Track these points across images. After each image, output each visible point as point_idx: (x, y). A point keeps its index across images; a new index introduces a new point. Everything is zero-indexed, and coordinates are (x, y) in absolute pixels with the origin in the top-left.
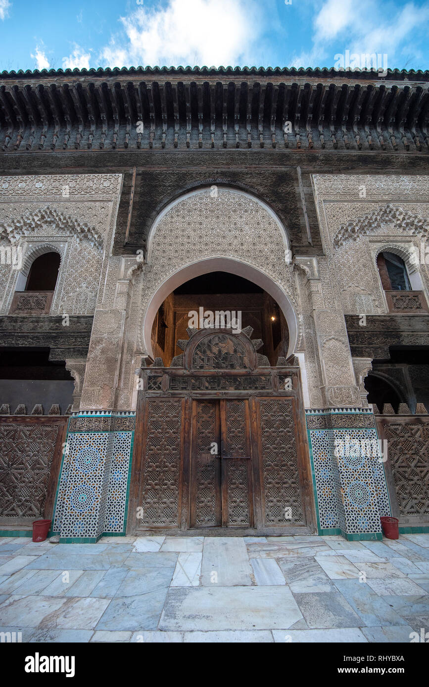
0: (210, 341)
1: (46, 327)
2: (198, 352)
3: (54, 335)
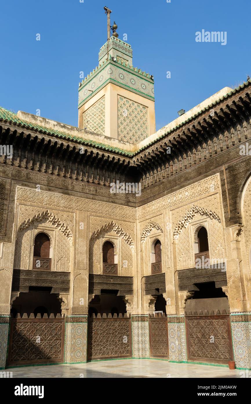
3: (214, 274)
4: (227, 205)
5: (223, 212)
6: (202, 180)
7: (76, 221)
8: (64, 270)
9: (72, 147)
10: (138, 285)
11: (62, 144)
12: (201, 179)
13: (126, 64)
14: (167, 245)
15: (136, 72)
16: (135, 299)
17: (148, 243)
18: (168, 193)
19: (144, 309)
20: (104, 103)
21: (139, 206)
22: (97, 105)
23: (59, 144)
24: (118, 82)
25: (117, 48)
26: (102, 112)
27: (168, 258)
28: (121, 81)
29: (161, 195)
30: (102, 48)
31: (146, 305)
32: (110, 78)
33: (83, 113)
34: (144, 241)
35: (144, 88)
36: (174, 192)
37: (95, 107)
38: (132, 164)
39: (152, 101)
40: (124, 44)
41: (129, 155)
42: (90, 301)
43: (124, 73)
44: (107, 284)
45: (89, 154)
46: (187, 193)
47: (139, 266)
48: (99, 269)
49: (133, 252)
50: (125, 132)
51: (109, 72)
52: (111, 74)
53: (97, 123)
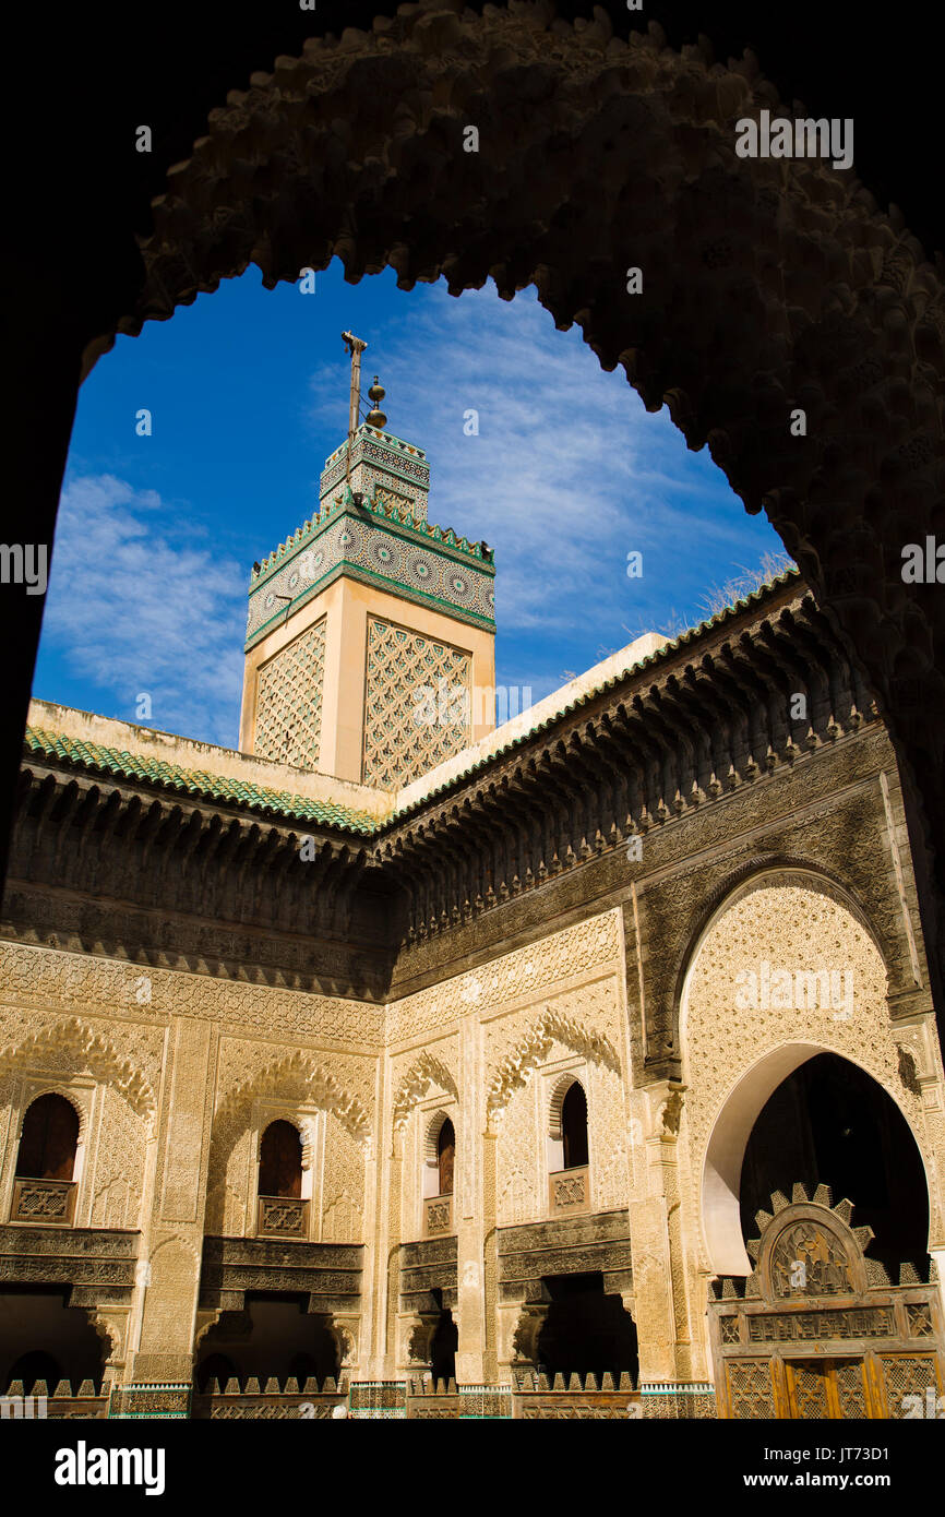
0: (791, 1239)
1: (590, 1233)
2: (778, 1264)
3: (602, 1247)
4: (638, 1013)
5: (628, 1038)
6: (572, 928)
7: (171, 1053)
8: (119, 1222)
9: (167, 810)
10: (376, 1277)
11: (136, 801)
12: (570, 924)
13: (400, 515)
14: (469, 1139)
15: (435, 540)
16: (366, 1326)
17: (418, 1125)
18: (477, 963)
19: (393, 1361)
20: (322, 640)
21: (394, 1001)
22: (302, 643)
23: (124, 801)
24: (372, 572)
25: (379, 462)
26: (316, 667)
27: (469, 1184)
28: (383, 571)
29: (458, 966)
30: (331, 457)
31: (402, 1347)
32: (345, 562)
33: (259, 668)
34: (405, 1122)
35: (462, 589)
36: (495, 961)
37: (294, 649)
38: (372, 862)
39: (487, 631)
40: (403, 446)
41: (364, 830)
42: (201, 1334)
43: (394, 542)
44: (267, 1270)
45: (227, 829)
46: (529, 968)
47: (385, 1207)
48: (243, 1214)
49: (367, 1157)
50: (390, 737)
51: (343, 542)
52: (347, 546)
53: (299, 703)
